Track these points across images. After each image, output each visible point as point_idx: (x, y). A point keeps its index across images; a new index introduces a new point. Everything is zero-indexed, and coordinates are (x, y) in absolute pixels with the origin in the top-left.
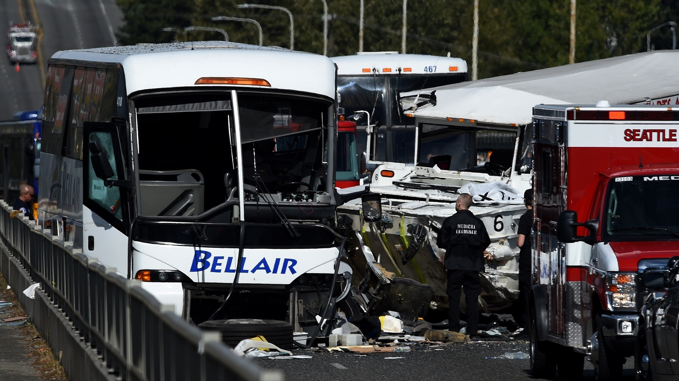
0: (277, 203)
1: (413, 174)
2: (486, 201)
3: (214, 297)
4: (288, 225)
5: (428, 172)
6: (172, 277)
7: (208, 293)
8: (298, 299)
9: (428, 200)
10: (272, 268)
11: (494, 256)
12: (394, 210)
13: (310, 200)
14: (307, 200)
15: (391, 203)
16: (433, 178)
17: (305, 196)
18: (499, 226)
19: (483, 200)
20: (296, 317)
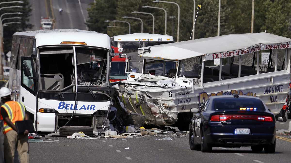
0: (89, 86)
1: (142, 77)
2: (166, 87)
3: (66, 118)
4: (93, 93)
5: (147, 76)
6: (51, 111)
7: (64, 117)
8: (96, 119)
9: (146, 86)
10: (86, 108)
11: (169, 106)
12: (133, 89)
13: (100, 85)
14: (99, 85)
15: (132, 87)
16: (148, 78)
17: (99, 83)
18: (170, 95)
19: (165, 86)
20: (95, 126)
